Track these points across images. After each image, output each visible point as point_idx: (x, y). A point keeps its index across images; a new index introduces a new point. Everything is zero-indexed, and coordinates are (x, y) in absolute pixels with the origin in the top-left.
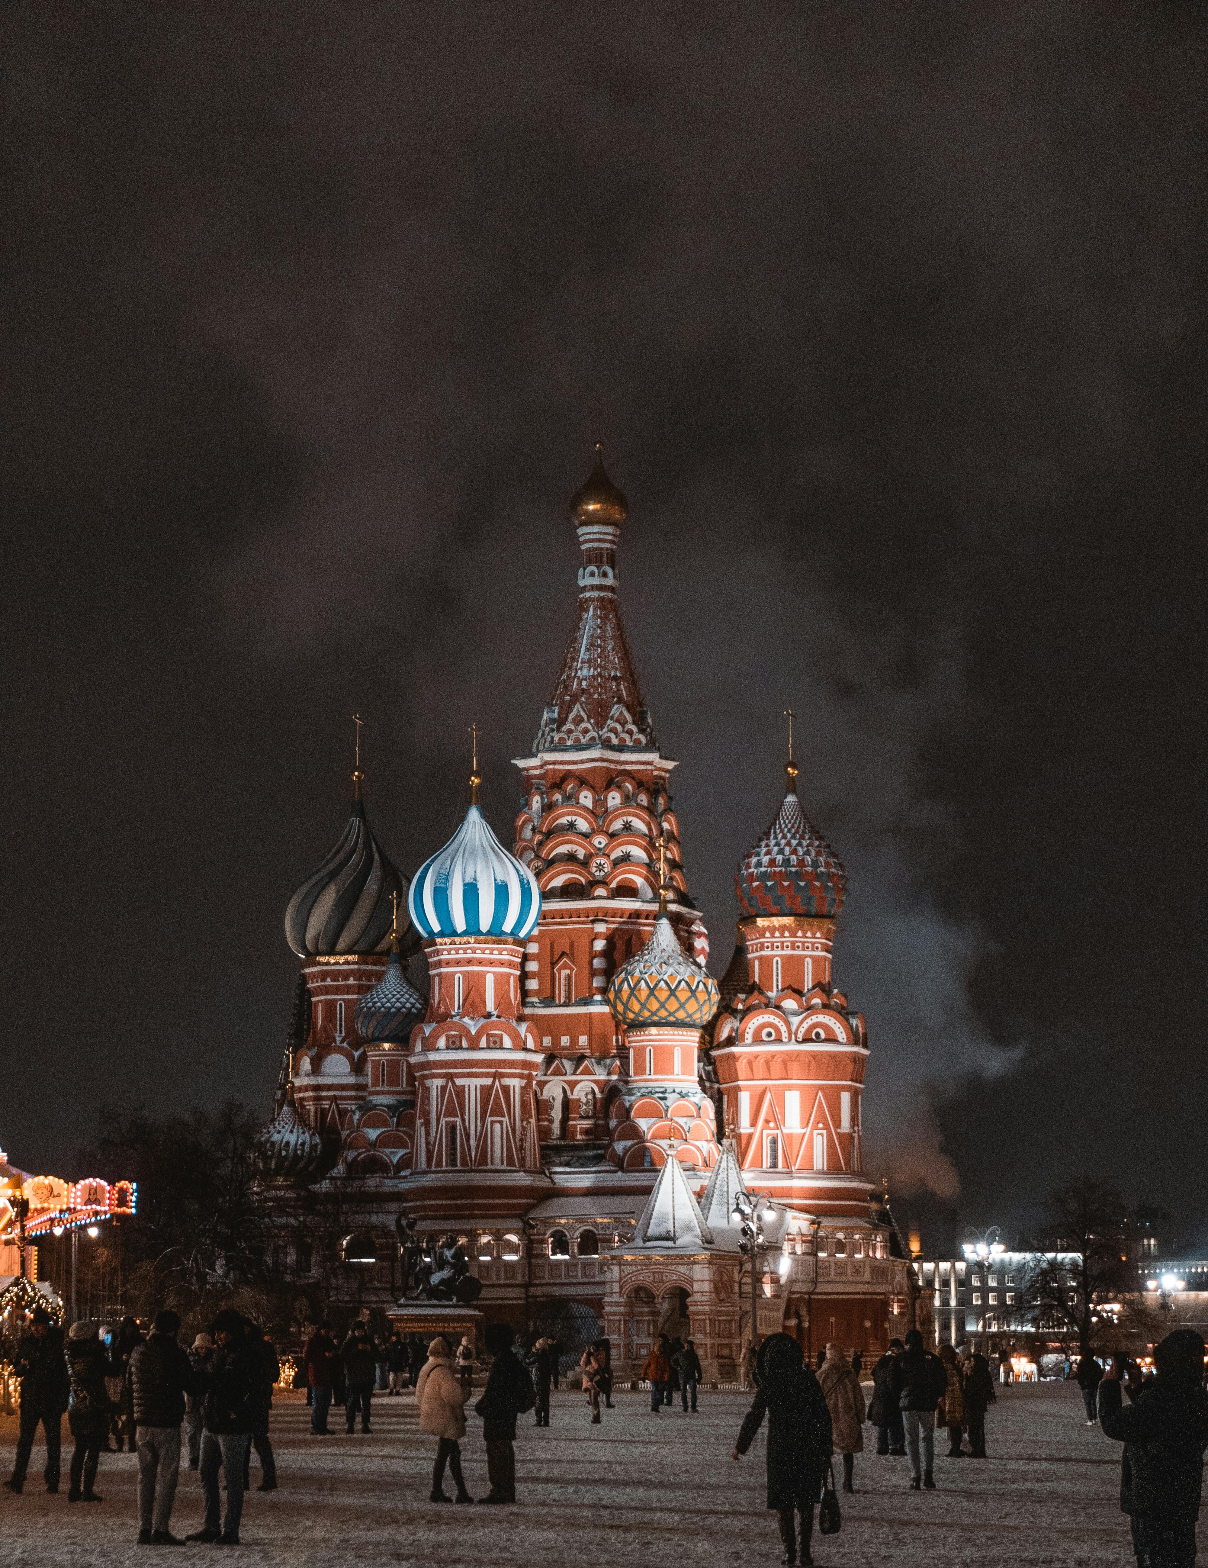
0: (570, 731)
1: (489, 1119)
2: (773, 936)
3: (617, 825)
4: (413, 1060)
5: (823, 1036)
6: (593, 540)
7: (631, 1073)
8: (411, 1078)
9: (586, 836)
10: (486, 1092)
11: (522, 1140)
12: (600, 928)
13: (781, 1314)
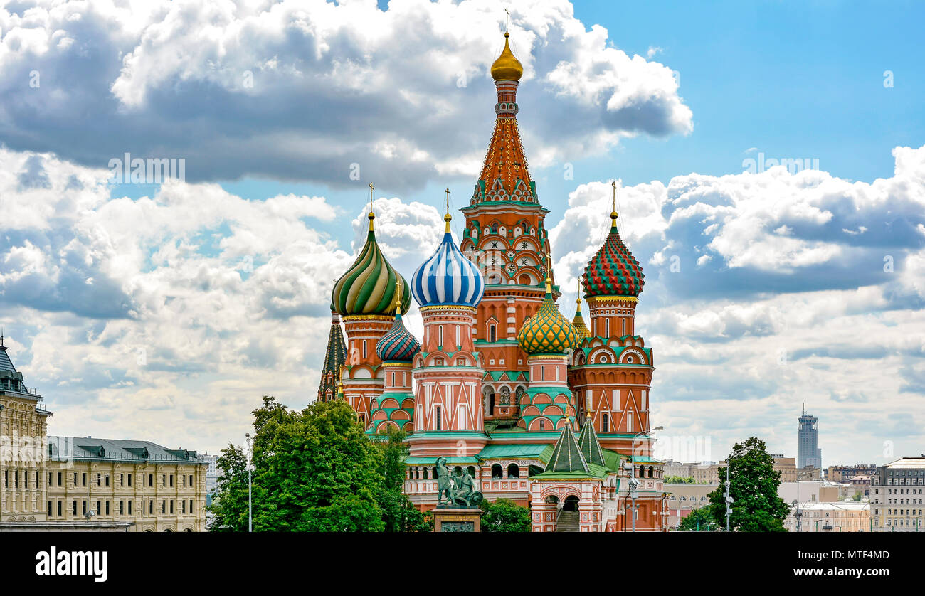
0: (493, 194)
1: (458, 404)
2: (605, 306)
3: (520, 247)
4: (414, 371)
5: (632, 360)
6: (504, 88)
7: (532, 379)
9: (503, 251)
10: (457, 388)
11: (476, 415)
12: (512, 301)
13: (616, 509)
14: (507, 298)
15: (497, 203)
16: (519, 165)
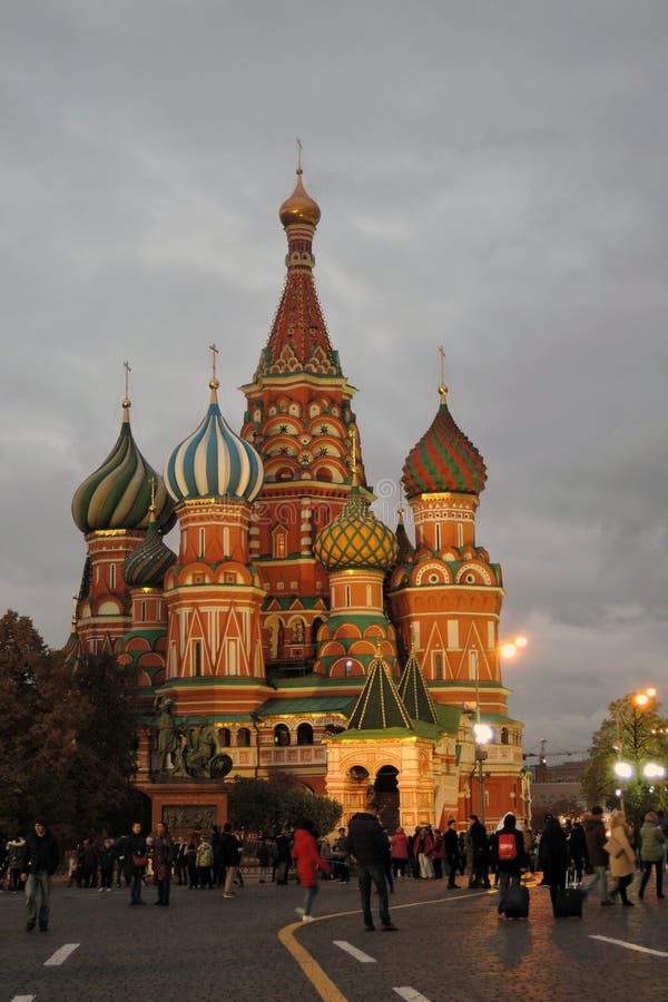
0: (281, 364)
1: (226, 638)
2: (434, 507)
3: (317, 430)
4: (166, 595)
5: (473, 580)
6: (296, 234)
7: (333, 605)
8: (165, 610)
9: (295, 437)
10: (224, 617)
11: (252, 656)
12: (306, 502)
13: (456, 788)
14: (301, 498)
15: (287, 374)
16: (316, 328)
